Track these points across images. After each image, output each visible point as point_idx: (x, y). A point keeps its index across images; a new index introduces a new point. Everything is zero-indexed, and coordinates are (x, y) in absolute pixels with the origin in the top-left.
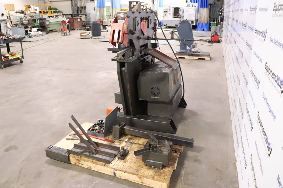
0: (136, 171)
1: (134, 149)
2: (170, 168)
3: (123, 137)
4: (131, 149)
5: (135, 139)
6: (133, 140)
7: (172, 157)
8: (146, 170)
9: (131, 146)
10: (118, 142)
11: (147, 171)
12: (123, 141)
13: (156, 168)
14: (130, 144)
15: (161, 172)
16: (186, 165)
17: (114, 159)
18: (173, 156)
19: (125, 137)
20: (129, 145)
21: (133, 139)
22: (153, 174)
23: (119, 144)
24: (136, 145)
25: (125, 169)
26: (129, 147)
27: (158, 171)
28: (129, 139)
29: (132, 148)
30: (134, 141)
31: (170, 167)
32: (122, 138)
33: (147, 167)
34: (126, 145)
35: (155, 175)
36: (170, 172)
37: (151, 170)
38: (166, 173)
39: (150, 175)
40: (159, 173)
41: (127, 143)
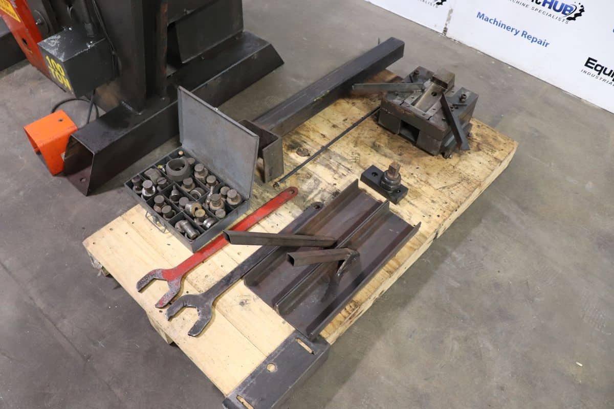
0: (464, 183)
1: (356, 156)
8: (465, 162)
9: (337, 158)
10: (298, 179)
11: (469, 162)
12: (299, 167)
14: (323, 156)
15: (478, 139)
20: (331, 160)
22: (484, 157)
23: (310, 181)
26: (339, 163)
29: (349, 158)
34: (330, 168)
35: (488, 154)
36: (484, 127)
37: (466, 155)
38: (487, 134)
39: (486, 163)
40: (485, 146)
41: (315, 160)
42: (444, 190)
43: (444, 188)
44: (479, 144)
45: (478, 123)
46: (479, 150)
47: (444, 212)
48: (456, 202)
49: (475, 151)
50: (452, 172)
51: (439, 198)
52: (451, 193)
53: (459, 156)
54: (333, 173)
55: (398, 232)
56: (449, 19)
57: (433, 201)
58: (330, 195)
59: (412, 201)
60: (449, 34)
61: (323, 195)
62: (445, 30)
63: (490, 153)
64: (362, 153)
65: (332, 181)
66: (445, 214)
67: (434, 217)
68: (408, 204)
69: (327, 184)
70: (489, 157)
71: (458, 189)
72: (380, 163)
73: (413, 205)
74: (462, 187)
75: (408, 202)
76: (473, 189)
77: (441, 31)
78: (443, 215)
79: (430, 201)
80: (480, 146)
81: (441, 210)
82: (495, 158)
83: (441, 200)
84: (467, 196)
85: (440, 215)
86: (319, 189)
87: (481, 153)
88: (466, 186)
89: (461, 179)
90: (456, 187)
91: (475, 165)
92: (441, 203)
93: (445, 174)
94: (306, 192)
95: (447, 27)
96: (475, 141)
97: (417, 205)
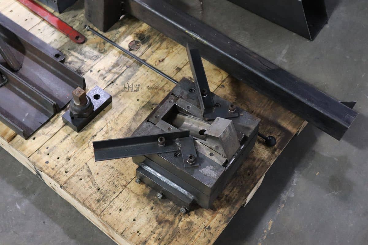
0: (97, 196)
1: (134, 89)
2: (218, 216)
3: (120, 27)
4: (125, 88)
5: (158, 45)
6: (149, 46)
7: (246, 164)
8: (134, 201)
9: (128, 72)
10: (97, 43)
11: (135, 206)
12: (114, 44)
13: (171, 200)
14: (131, 61)
15: (181, 224)
16: (293, 196)
17: (52, 120)
18: (254, 159)
19: (130, 25)
20: (125, 68)
21: (151, 41)
22: (147, 226)
23: (96, 53)
24: (149, 74)
25: (69, 174)
26: (121, 74)
27: (170, 217)
28: (139, 38)
29: (130, 82)
30: (150, 50)
31: (221, 210)
32: (116, 28)
33: (143, 186)
34: (114, 67)
35: (153, 232)
36: (209, 236)
37: (148, 204)
38: (193, 237)
39: (136, 228)
40: (168, 231)
41: (124, 55)
42: (85, 171)
43: (89, 171)
44: (172, 223)
45: (216, 228)
46: (160, 222)
47: (53, 169)
48: (66, 182)
49: (157, 217)
50: (116, 183)
51: (74, 165)
52: (80, 177)
53: (144, 195)
54: (107, 69)
55: (24, 120)
57: (69, 159)
58: (78, 68)
59: (69, 138)
61: (76, 62)
63: (155, 236)
64: (137, 93)
65: (96, 68)
66: (50, 169)
67: (46, 158)
68: (66, 134)
69: (92, 65)
70: (148, 234)
71: (87, 187)
72: (125, 109)
73: (64, 139)
74: (90, 191)
75: (69, 135)
76: (88, 205)
78: (48, 168)
79: (69, 156)
80: (168, 225)
81: (56, 166)
82: (146, 242)
83: (71, 168)
84: (77, 196)
85: (48, 165)
86: (85, 60)
87: (155, 224)
88: (92, 197)
89: (104, 191)
90: (91, 185)
91: (130, 213)
92: (66, 166)
93: (112, 175)
94: (81, 50)
96: (177, 219)
97: (64, 143)
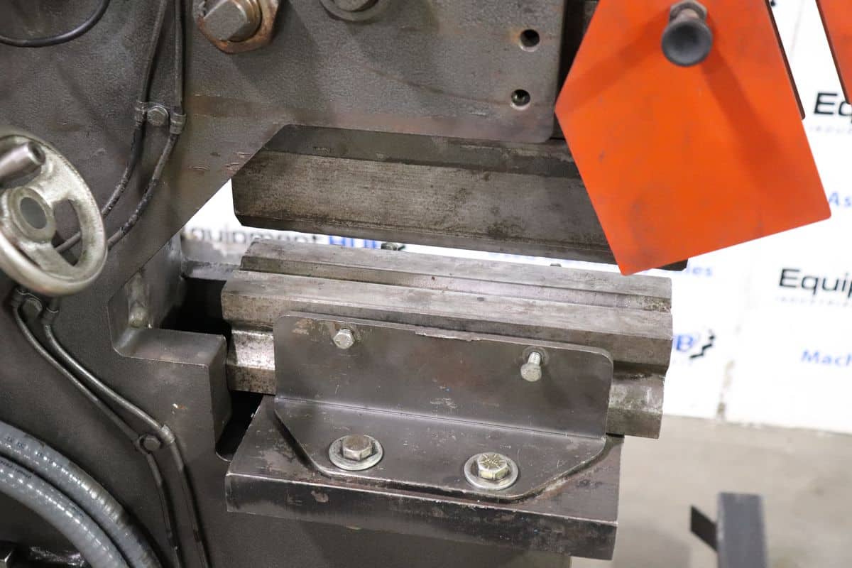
56: (727, 383)
60: (732, 415)
62: (721, 409)
77: (709, 412)
95: (726, 400)
